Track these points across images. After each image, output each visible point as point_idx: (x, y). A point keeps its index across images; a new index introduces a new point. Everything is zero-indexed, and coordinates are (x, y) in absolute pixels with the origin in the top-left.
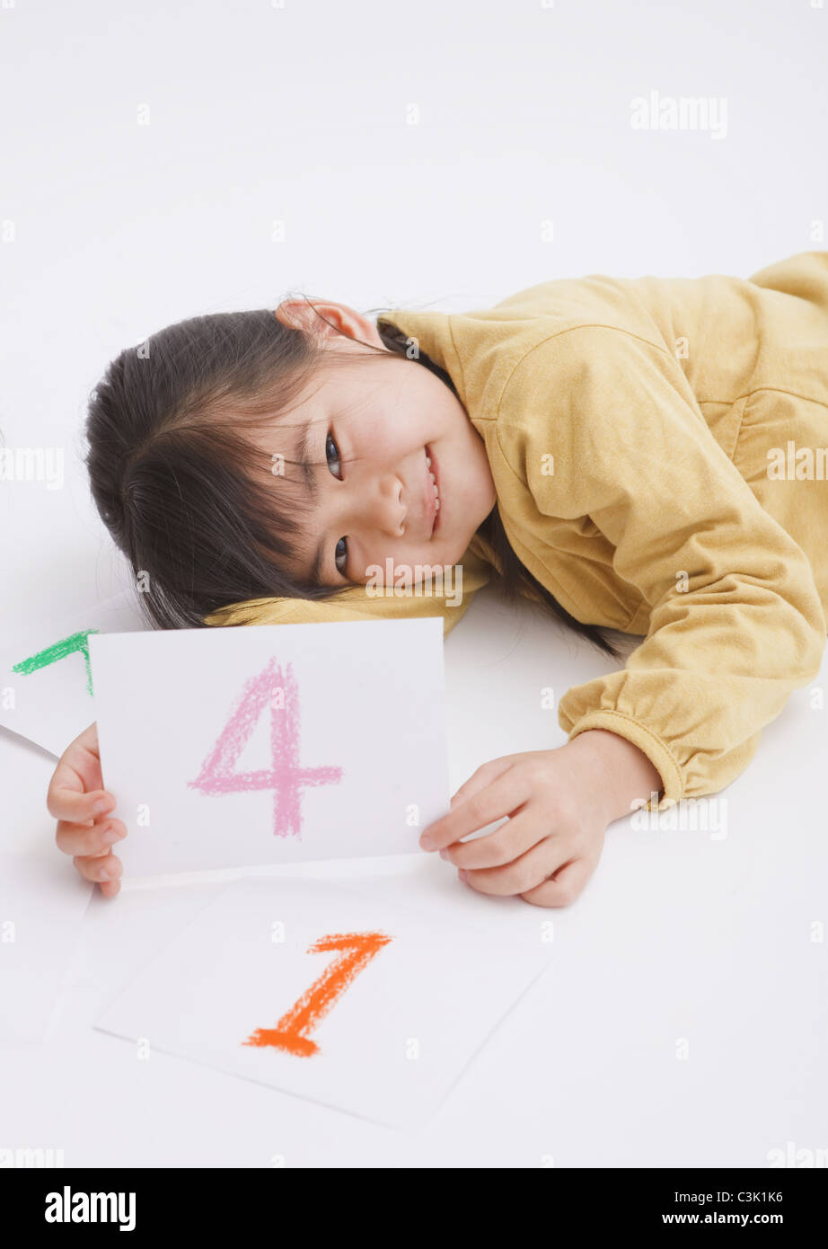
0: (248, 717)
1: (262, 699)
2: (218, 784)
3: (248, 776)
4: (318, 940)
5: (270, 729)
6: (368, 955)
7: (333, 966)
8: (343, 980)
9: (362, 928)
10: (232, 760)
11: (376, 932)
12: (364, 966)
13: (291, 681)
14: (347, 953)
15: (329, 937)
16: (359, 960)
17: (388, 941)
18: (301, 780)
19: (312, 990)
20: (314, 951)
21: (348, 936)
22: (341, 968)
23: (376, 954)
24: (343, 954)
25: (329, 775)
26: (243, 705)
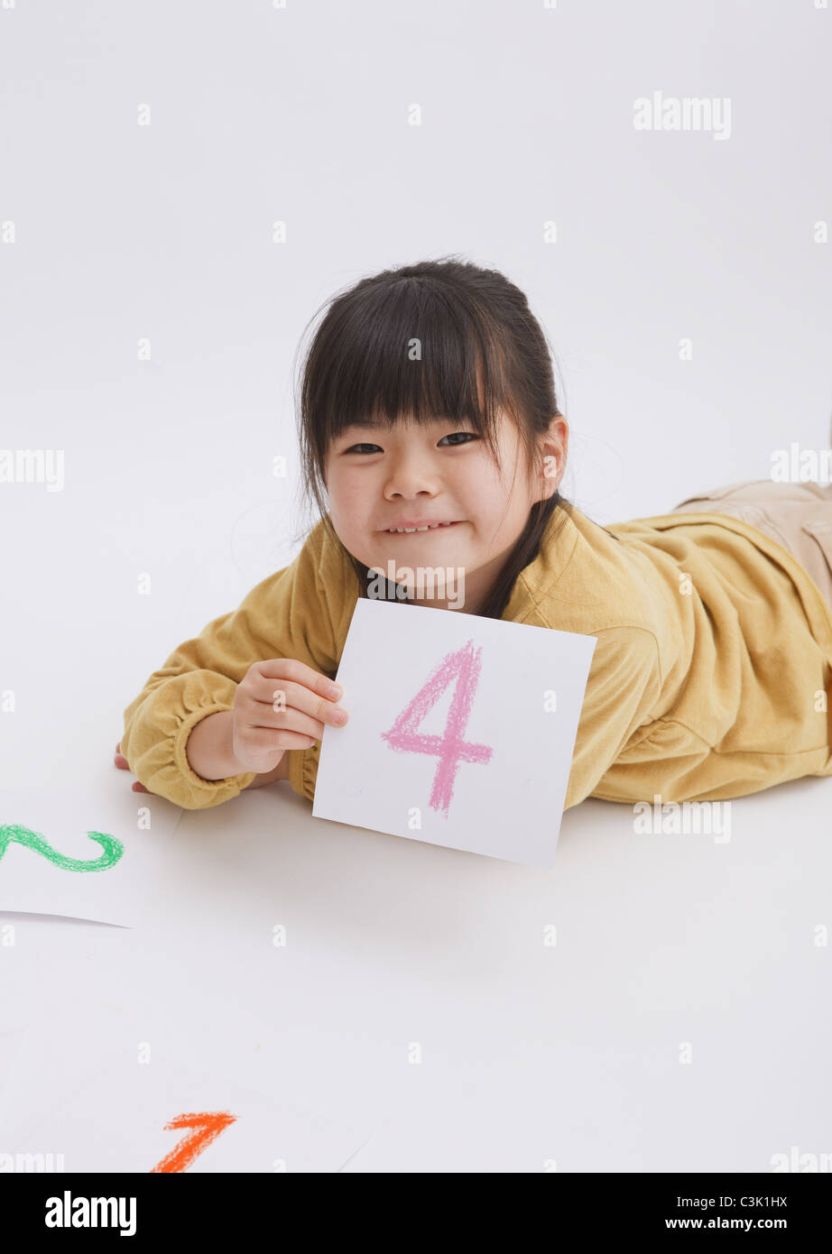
0: (439, 685)
1: (453, 672)
2: (402, 740)
3: (425, 738)
4: (175, 1119)
5: (452, 699)
6: (215, 1132)
7: (185, 1141)
8: (191, 1155)
9: (212, 1108)
10: (418, 720)
11: (224, 1112)
12: (210, 1142)
13: (478, 662)
14: (197, 1131)
15: (184, 1116)
16: (207, 1137)
17: (234, 1120)
18: (461, 753)
19: (164, 1162)
20: (170, 1128)
21: (199, 1115)
22: (191, 1143)
23: (222, 1132)
24: (194, 1131)
25: (481, 753)
26: (439, 674)
